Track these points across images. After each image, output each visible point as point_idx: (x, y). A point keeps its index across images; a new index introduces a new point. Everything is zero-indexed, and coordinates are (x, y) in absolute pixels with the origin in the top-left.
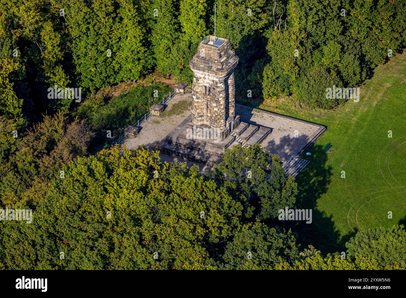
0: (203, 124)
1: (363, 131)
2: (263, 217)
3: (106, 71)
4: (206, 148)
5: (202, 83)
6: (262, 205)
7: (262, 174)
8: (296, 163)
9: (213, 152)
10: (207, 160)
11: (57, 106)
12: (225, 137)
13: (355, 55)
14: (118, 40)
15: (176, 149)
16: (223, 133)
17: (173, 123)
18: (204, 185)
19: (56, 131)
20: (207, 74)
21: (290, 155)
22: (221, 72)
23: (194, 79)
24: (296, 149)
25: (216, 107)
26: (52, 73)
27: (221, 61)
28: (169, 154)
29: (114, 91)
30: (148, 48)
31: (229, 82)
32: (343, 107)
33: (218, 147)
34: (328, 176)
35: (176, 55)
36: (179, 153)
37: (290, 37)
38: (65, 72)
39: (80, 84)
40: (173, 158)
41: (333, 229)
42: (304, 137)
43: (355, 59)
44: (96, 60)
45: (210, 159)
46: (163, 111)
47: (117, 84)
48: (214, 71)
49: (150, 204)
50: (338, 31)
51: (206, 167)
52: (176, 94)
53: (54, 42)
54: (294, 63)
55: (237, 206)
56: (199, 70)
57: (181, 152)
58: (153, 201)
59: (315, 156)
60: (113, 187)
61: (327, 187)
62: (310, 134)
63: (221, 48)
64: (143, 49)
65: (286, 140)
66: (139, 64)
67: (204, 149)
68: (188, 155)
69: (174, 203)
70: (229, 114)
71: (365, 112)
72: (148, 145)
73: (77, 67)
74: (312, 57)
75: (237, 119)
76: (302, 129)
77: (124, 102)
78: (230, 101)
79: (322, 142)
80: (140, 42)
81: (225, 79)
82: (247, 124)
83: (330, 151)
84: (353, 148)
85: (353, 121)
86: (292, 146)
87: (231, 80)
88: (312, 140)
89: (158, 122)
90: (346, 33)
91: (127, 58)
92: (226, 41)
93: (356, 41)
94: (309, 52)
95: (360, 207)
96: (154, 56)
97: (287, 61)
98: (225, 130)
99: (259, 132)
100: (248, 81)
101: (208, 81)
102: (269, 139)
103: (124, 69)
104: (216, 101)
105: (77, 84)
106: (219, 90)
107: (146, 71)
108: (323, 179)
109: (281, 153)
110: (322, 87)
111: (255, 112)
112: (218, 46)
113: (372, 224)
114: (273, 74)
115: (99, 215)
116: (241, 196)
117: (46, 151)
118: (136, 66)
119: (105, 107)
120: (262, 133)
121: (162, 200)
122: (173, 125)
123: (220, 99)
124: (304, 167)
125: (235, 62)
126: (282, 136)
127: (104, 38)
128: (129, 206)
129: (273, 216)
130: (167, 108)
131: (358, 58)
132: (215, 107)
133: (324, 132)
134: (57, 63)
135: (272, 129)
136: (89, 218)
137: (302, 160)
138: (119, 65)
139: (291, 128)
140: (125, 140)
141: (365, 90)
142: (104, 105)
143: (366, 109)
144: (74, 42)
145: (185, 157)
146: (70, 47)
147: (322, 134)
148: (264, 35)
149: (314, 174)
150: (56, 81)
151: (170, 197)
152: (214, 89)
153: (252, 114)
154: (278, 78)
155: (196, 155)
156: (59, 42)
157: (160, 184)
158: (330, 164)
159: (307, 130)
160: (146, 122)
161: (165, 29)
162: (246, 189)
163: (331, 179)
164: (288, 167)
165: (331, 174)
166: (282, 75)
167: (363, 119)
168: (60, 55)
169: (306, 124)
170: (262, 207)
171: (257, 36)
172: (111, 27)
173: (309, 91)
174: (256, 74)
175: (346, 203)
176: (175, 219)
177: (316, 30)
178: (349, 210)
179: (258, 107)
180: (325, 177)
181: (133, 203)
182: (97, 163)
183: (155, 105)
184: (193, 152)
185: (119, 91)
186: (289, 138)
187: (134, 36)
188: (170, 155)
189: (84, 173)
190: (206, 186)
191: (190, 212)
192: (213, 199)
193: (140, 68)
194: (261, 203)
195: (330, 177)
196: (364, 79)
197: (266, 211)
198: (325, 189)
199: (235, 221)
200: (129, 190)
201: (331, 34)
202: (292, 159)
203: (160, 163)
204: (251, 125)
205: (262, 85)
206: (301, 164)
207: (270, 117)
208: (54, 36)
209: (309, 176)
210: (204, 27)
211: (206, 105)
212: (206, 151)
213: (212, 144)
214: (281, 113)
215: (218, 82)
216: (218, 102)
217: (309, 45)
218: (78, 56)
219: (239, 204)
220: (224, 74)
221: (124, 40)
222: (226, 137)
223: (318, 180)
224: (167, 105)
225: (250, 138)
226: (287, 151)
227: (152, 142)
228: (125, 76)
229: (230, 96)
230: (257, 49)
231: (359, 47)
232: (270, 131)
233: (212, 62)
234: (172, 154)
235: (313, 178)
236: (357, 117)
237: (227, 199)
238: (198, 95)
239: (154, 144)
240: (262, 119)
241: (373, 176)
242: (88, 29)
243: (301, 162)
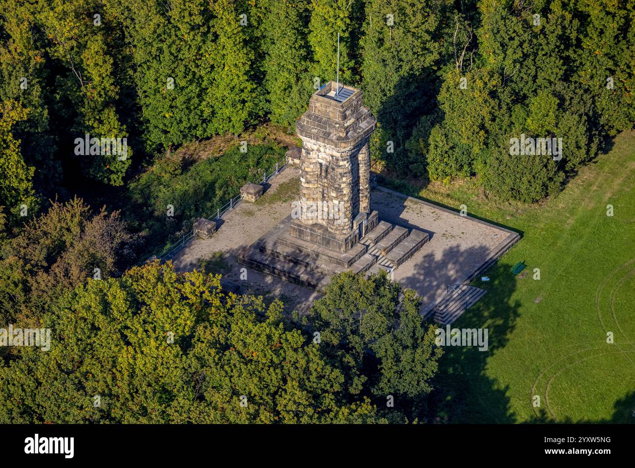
0: (316, 224)
1: (581, 242)
2: (382, 391)
3: (189, 119)
4: (318, 262)
5: (314, 158)
6: (383, 371)
7: (382, 322)
8: (464, 294)
9: (328, 270)
10: (317, 283)
11: (103, 173)
12: (350, 247)
13: (580, 116)
14: (209, 69)
15: (271, 261)
16: (346, 240)
17: (276, 216)
18: (284, 338)
19: (68, 230)
20: (323, 144)
21: (455, 280)
22: (345, 143)
23: (303, 151)
24: (466, 269)
25: (336, 198)
26: (97, 119)
27: (346, 125)
28: (260, 268)
29: (204, 150)
30: (260, 83)
31: (360, 159)
32: (555, 200)
33: (338, 263)
34: (512, 318)
35: (296, 101)
36: (274, 268)
37: (473, 82)
38: (119, 120)
39: (148, 137)
40: (266, 276)
41: (506, 409)
42: (483, 250)
43: (579, 122)
44: (173, 99)
45: (322, 282)
46: (263, 194)
47: (208, 138)
48: (332, 141)
49: (190, 367)
50: (557, 74)
51: (315, 295)
52: (287, 165)
53: (103, 70)
54: (479, 127)
55: (333, 375)
56: (310, 137)
57: (278, 267)
58: (195, 363)
59: (496, 282)
60: (136, 334)
61: (507, 337)
62: (492, 246)
63: (346, 104)
64: (249, 86)
65: (452, 254)
66: (243, 109)
67: (315, 263)
68: (289, 273)
69: (230, 367)
70: (359, 208)
71: (590, 211)
72: (227, 253)
73: (144, 109)
74: (511, 116)
75: (373, 217)
76: (481, 235)
77: (211, 172)
78: (361, 188)
79: (511, 259)
80: (245, 74)
81: (353, 153)
82: (390, 225)
83: (522, 275)
84: (560, 272)
85: (568, 224)
86: (460, 264)
87: (364, 155)
88: (494, 256)
89: (250, 213)
90: (572, 76)
91: (224, 98)
92: (356, 92)
93: (586, 91)
94: (505, 107)
95: (555, 374)
96: (268, 97)
97: (467, 123)
98: (350, 236)
99: (409, 238)
100: (407, 150)
101: (324, 155)
102: (425, 250)
103: (219, 115)
104: (336, 188)
105: (143, 135)
106: (340, 171)
107: (255, 120)
108: (504, 322)
109: (441, 276)
110: (521, 167)
111: (410, 204)
112: (341, 100)
113: (570, 404)
114: (445, 142)
115: (106, 382)
116: (345, 357)
117: (45, 264)
118: (238, 111)
119: (181, 177)
120: (413, 241)
121: (211, 361)
122: (275, 219)
123: (343, 186)
124: (475, 301)
125: (370, 126)
126: (447, 247)
127: (186, 66)
128: (155, 369)
129: (399, 390)
130: (269, 189)
131: (585, 121)
132: (334, 197)
133: (516, 242)
134: (106, 105)
135: (431, 235)
136: (89, 385)
137: (474, 288)
138: (211, 110)
139: (463, 233)
140: (193, 242)
141: (595, 172)
142: (181, 174)
143: (592, 205)
144: (139, 69)
145: (285, 275)
146: (132, 77)
147: (512, 245)
148: (438, 74)
149: (490, 313)
150: (103, 133)
151: (225, 355)
152: (333, 169)
153: (405, 207)
154: (452, 148)
155: (302, 273)
156: (110, 70)
157: (213, 332)
158: (519, 297)
159: (489, 239)
160: (232, 213)
161: (285, 56)
162: (357, 346)
163: (516, 324)
164: (448, 300)
165: (517, 315)
166: (459, 143)
167: (584, 223)
168: (113, 92)
169: (489, 227)
170: (382, 374)
171: (429, 75)
172: (199, 48)
173: (500, 172)
174: (418, 140)
175: (534, 366)
176: (226, 395)
177: (520, 72)
178: (537, 378)
179: (418, 193)
180: (506, 320)
181: (162, 364)
182: (116, 292)
183: (249, 184)
184: (297, 268)
185: (210, 150)
186: (458, 251)
187: (236, 64)
188: (261, 271)
189: (95, 308)
190: (287, 340)
191: (253, 385)
192: (295, 363)
193: (244, 115)
194: (382, 368)
195: (515, 320)
196: (593, 156)
197: (389, 381)
198: (504, 339)
199: (328, 401)
200: (159, 342)
201: (545, 79)
202: (458, 287)
203: (220, 296)
204: (397, 227)
205: (427, 159)
206: (470, 296)
207: (433, 213)
208: (102, 61)
209: (482, 316)
210: (346, 56)
211: (321, 194)
212: (317, 267)
213: (329, 256)
214: (452, 206)
215: (340, 158)
216: (339, 190)
217: (506, 96)
218: (145, 92)
219: (337, 372)
220: (349, 147)
221: (220, 70)
222: (352, 246)
223: (496, 324)
224: (271, 185)
225: (392, 248)
226: (452, 273)
227: (236, 247)
228: (221, 127)
229: (361, 181)
230: (425, 98)
231: (591, 102)
232: (428, 237)
233: (330, 126)
234: (264, 270)
235: (487, 320)
236: (575, 217)
237: (317, 364)
238: (308, 176)
239: (239, 250)
240: (419, 215)
241: (586, 321)
242: (160, 50)
243: (471, 291)
